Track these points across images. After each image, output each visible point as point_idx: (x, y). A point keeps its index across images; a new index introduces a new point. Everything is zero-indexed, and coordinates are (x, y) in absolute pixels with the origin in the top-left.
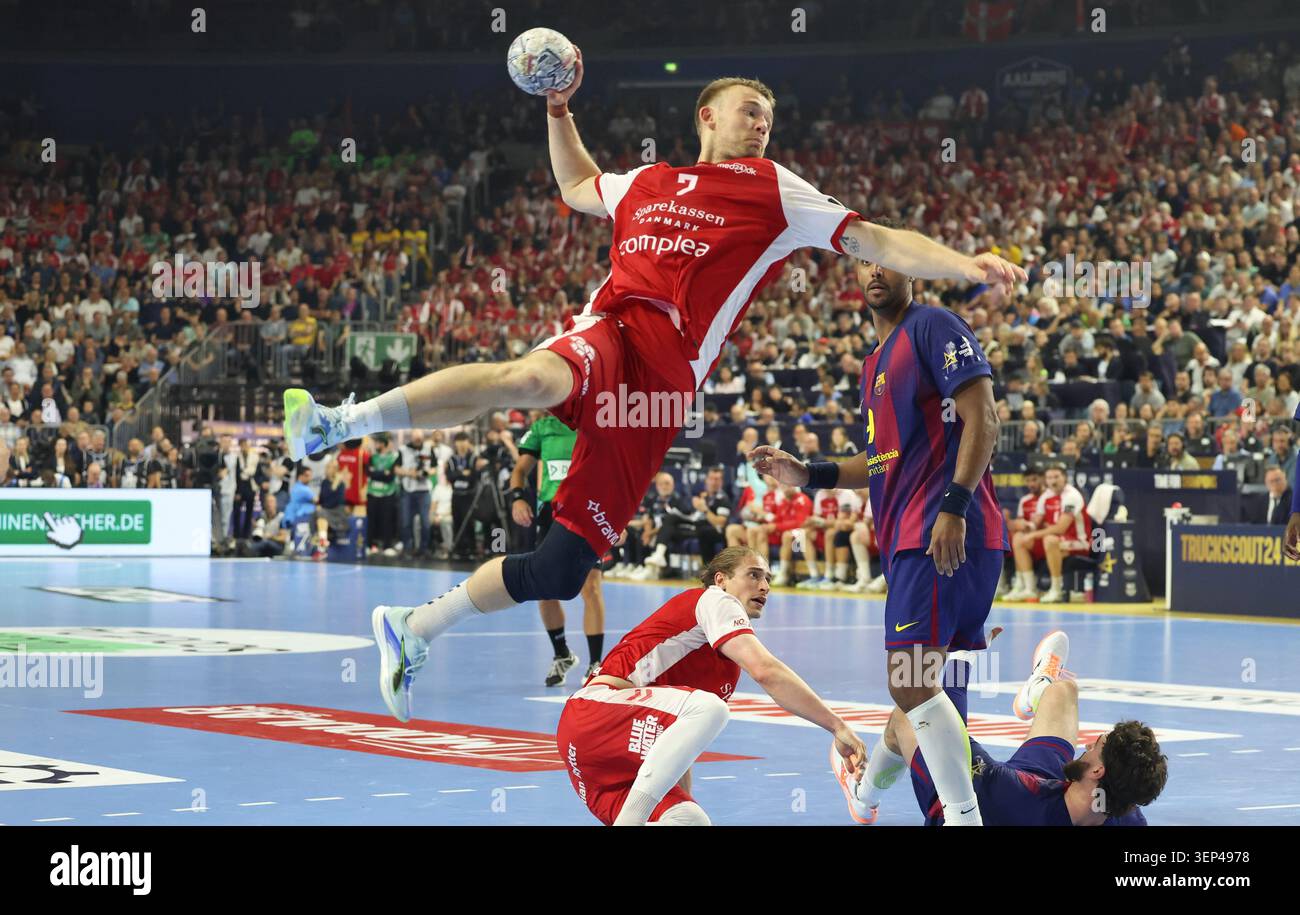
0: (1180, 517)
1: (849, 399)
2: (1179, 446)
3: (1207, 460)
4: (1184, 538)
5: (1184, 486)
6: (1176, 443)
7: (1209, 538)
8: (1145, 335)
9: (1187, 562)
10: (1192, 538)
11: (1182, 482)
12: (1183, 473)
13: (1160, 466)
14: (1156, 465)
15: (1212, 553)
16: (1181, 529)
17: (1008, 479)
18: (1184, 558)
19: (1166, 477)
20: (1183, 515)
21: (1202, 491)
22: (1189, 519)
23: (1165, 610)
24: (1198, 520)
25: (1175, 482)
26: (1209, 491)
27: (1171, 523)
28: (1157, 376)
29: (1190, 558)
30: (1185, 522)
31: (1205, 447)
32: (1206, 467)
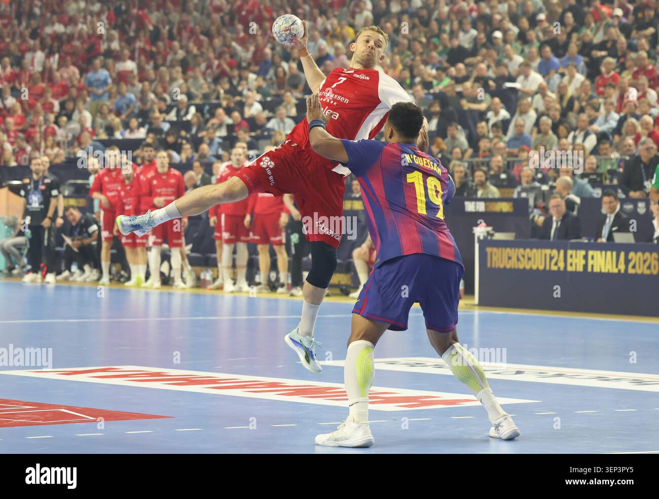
0: (485, 234)
1: (228, 143)
2: (483, 178)
3: (507, 190)
4: (489, 250)
5: (488, 210)
6: (481, 176)
7: (508, 250)
8: (454, 95)
9: (491, 268)
10: (495, 250)
11: (486, 207)
12: (486, 200)
13: (468, 194)
14: (465, 194)
15: (510, 261)
16: (486, 243)
17: (352, 204)
18: (489, 265)
19: (473, 203)
20: (488, 232)
21: (501, 214)
22: (492, 235)
23: (475, 305)
24: (499, 236)
25: (481, 207)
26: (507, 214)
27: (479, 238)
28: (465, 126)
29: (493, 266)
30: (489, 238)
31: (503, 180)
32: (506, 196)
